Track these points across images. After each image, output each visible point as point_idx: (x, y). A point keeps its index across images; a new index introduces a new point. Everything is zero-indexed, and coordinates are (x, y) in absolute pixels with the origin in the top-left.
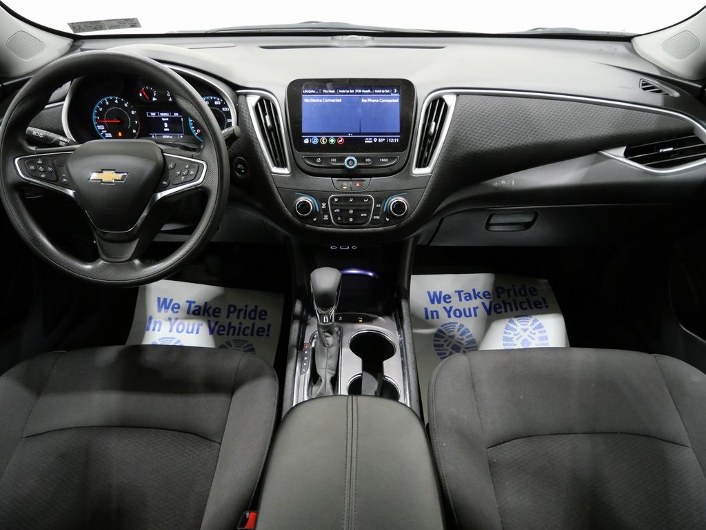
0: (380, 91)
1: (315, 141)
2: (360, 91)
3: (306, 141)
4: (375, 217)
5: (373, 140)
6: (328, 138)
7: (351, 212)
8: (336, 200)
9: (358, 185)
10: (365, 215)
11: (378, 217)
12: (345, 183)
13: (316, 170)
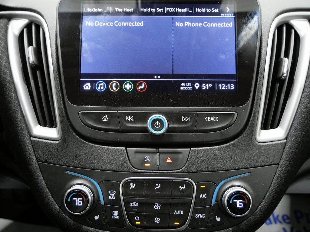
0: (203, 10)
1: (101, 87)
2: (173, 10)
3: (87, 87)
4: (197, 216)
5: (193, 86)
6: (121, 83)
7: (157, 207)
8: (132, 186)
9: (169, 160)
10: (182, 212)
11: (202, 216)
12: (148, 158)
13: (101, 136)
